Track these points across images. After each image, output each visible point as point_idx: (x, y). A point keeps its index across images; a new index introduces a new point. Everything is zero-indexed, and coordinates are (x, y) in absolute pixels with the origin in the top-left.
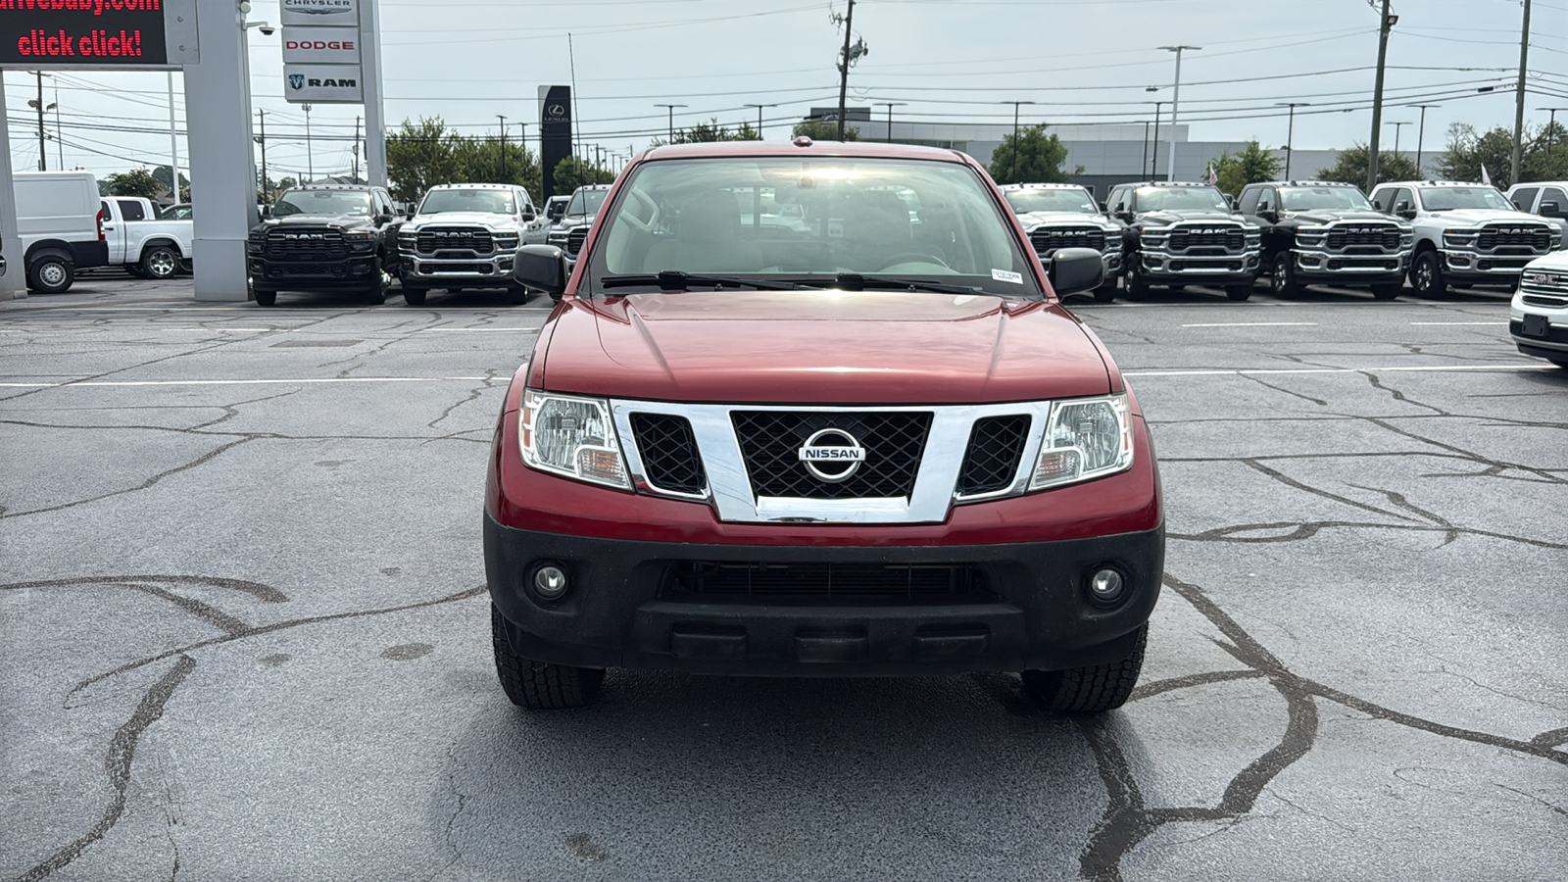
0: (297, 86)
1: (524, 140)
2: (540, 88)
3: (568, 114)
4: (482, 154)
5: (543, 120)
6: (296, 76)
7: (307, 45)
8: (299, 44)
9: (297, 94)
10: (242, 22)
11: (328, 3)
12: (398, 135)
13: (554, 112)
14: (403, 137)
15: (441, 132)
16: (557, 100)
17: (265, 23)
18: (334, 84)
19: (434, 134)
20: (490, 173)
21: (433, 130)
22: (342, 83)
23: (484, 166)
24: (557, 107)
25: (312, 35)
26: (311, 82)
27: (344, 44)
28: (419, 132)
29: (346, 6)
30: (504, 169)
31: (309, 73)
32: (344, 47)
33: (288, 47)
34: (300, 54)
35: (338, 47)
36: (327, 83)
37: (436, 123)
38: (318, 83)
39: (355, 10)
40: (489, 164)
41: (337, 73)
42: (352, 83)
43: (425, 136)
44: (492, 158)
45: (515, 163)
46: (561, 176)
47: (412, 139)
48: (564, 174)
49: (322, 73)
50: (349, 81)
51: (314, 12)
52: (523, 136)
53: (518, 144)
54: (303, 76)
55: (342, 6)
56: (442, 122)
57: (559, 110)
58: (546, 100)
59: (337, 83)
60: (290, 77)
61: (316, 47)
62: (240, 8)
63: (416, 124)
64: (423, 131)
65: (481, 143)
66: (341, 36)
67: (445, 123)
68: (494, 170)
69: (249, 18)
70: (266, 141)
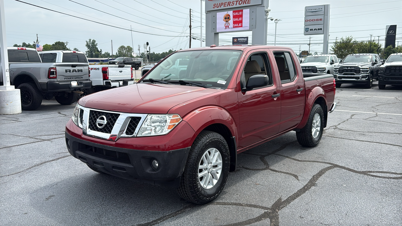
0: (307, 31)
1: (379, 41)
2: (387, 26)
3: (395, 33)
4: (365, 45)
5: (387, 35)
6: (307, 28)
7: (310, 20)
8: (308, 21)
9: (307, 33)
10: (266, 18)
11: (317, 9)
12: (339, 42)
13: (390, 32)
14: (340, 42)
15: (351, 40)
16: (392, 29)
17: (272, 18)
18: (316, 30)
19: (349, 41)
20: (366, 51)
21: (349, 40)
22: (318, 29)
23: (364, 49)
24: (392, 31)
25: (312, 18)
26: (311, 30)
27: (320, 19)
28: (345, 41)
29: (321, 10)
30: (370, 50)
31: (310, 27)
32: (320, 20)
33: (306, 21)
34: (309, 23)
35: (318, 20)
36: (314, 30)
37: (350, 38)
38: (312, 30)
39: (324, 10)
40: (366, 48)
41: (317, 27)
42: (321, 29)
43: (347, 42)
44: (367, 47)
45: (374, 48)
46: (387, 51)
47: (343, 43)
48: (388, 50)
49: (313, 27)
50: (320, 29)
51: (313, 12)
52: (379, 40)
53: (377, 42)
54: (308, 28)
55: (320, 10)
56: (352, 37)
57: (392, 32)
58: (389, 29)
59: (317, 29)
60: (306, 29)
61: (313, 21)
62: (266, 15)
63: (345, 39)
64: (346, 40)
65: (365, 42)
66: (319, 17)
67: (353, 38)
68: (368, 50)
69: (269, 17)
70: (310, 45)
